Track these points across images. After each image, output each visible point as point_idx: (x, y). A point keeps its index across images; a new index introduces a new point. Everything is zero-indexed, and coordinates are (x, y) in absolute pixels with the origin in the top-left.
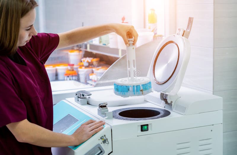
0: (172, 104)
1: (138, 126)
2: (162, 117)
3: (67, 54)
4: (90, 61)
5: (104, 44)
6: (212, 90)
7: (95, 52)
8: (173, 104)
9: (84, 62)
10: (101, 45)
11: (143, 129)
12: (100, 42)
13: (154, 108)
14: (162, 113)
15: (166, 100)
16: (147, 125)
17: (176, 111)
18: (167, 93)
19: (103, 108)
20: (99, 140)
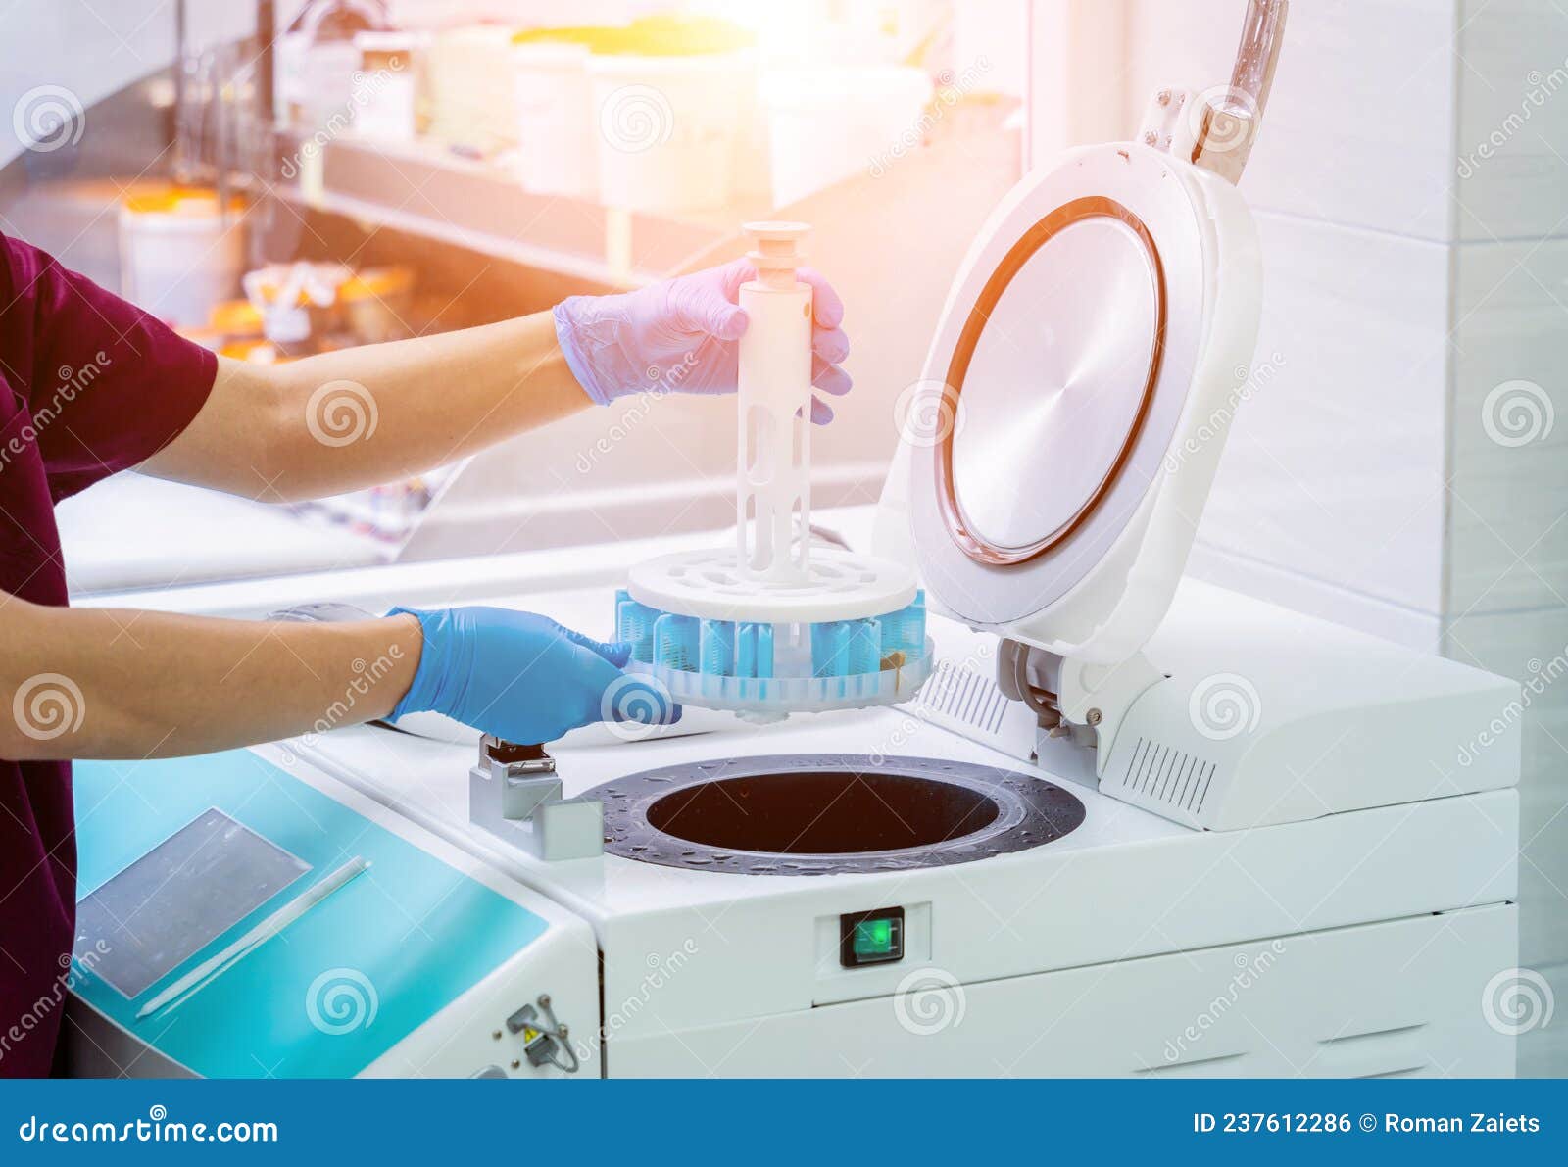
0: (1094, 735)
1: (819, 920)
2: (1014, 842)
3: (111, 221)
4: (323, 296)
5: (458, 151)
6: (1436, 608)
7: (369, 214)
8: (1104, 730)
9: (269, 299)
10: (433, 152)
11: (858, 949)
12: (423, 125)
13: (947, 765)
14: (1014, 811)
15: (1044, 702)
16: (895, 914)
17: (1135, 796)
18: (1057, 647)
19: (518, 765)
20: (498, 1036)
